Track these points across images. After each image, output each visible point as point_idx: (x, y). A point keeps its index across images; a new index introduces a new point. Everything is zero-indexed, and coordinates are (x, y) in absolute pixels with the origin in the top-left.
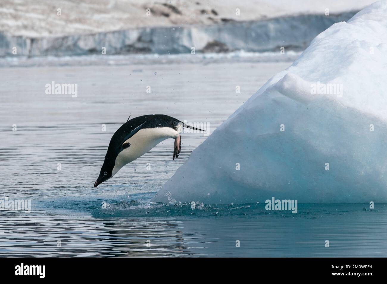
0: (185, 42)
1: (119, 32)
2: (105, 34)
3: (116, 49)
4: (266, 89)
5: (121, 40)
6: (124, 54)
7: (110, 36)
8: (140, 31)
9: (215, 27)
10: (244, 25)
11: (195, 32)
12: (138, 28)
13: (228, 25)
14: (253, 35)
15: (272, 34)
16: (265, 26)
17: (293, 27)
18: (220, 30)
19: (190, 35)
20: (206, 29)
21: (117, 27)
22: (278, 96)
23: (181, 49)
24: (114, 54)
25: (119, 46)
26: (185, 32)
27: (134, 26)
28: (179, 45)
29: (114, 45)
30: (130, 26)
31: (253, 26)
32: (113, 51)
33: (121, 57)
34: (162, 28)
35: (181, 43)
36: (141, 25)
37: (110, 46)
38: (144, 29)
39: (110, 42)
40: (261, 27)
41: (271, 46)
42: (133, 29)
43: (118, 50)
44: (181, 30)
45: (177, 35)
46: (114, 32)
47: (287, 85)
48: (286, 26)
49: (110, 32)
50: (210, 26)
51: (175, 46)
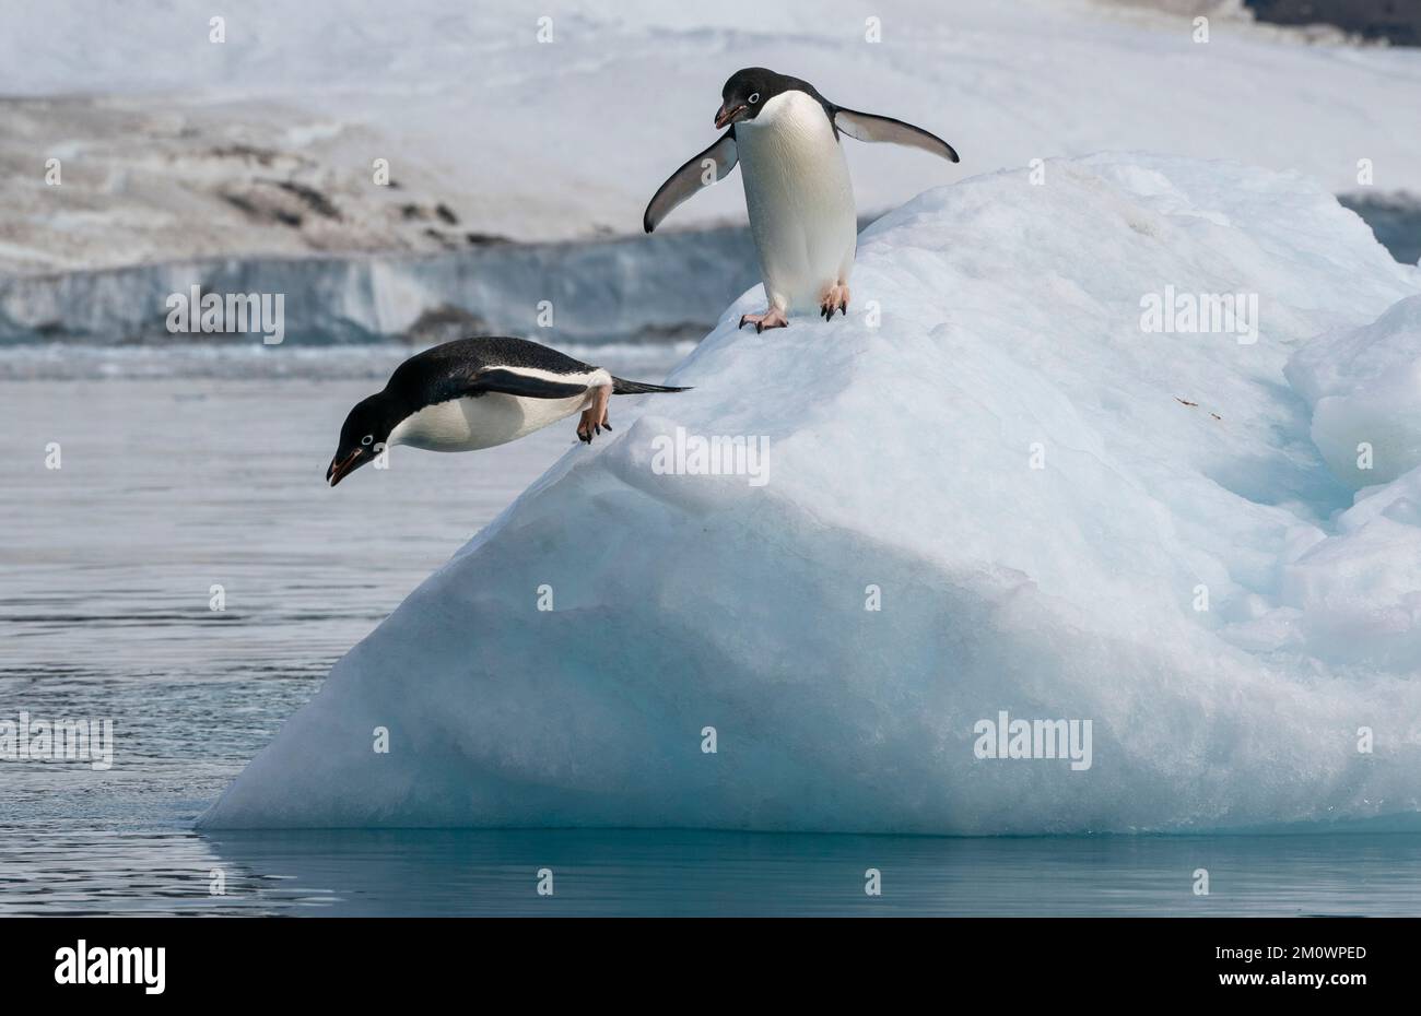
0: (353, 308)
1: (137, 271)
2: (93, 277)
3: (127, 325)
4: (573, 464)
5: (143, 299)
6: (152, 344)
7: (108, 286)
8: (207, 269)
9: (447, 260)
10: (541, 255)
11: (382, 275)
12: (198, 261)
13: (491, 256)
14: (570, 288)
15: (630, 287)
16: (608, 261)
17: (698, 266)
18: (462, 272)
19: (366, 287)
20: (419, 267)
21: (131, 257)
22: (610, 486)
23: (337, 328)
24: (120, 344)
25: (136, 316)
26: (353, 274)
27: (186, 252)
28: (331, 318)
29: (120, 312)
30: (174, 252)
31: (570, 261)
32: (119, 334)
33: (145, 352)
34: (276, 261)
35: (337, 312)
36: (211, 251)
37: (109, 315)
38: (220, 263)
39: (106, 301)
40: (593, 262)
41: (624, 326)
42: (183, 264)
43: (136, 331)
44: (340, 267)
45: (326, 283)
46: (121, 272)
47: (637, 454)
48: (673, 263)
49: (107, 272)
50: (431, 257)
51: (321, 321)
